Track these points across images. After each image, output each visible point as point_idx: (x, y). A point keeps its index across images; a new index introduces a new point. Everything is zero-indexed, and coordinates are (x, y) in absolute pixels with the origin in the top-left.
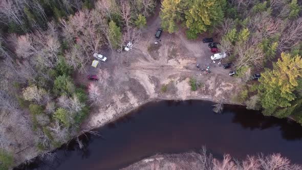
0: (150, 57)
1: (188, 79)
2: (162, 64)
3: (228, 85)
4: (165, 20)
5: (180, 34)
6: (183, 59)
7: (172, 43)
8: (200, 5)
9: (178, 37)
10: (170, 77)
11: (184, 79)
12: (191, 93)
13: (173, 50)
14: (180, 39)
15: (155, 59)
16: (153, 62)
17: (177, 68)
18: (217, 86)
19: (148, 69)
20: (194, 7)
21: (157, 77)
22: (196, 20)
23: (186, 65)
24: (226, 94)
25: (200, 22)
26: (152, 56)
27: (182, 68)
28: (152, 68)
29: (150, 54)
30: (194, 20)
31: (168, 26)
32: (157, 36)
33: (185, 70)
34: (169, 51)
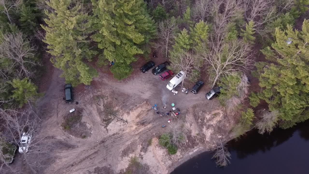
0: (74, 139)
1: (155, 141)
2: (99, 139)
3: (216, 115)
4: (67, 66)
5: (102, 77)
6: (128, 113)
7: (98, 97)
8: (113, 16)
9: (101, 83)
10: (125, 153)
11: (150, 143)
12: (170, 159)
13: (105, 106)
14: (106, 85)
15: (84, 137)
16: (84, 144)
17: (128, 131)
18: (201, 125)
19: (81, 162)
20: (104, 22)
21: (104, 164)
22: (118, 43)
23: (138, 120)
24: (219, 129)
25: (126, 44)
26: (77, 134)
27: (134, 127)
28: (87, 155)
29: (71, 133)
30: (114, 45)
31: (78, 75)
32: (67, 99)
33: (142, 129)
34: (100, 113)
